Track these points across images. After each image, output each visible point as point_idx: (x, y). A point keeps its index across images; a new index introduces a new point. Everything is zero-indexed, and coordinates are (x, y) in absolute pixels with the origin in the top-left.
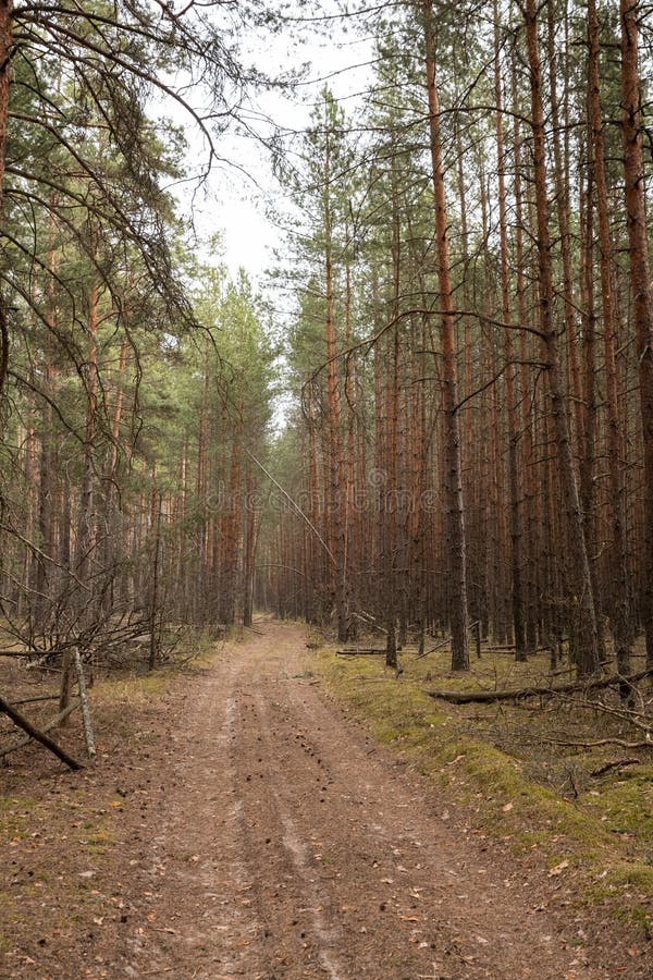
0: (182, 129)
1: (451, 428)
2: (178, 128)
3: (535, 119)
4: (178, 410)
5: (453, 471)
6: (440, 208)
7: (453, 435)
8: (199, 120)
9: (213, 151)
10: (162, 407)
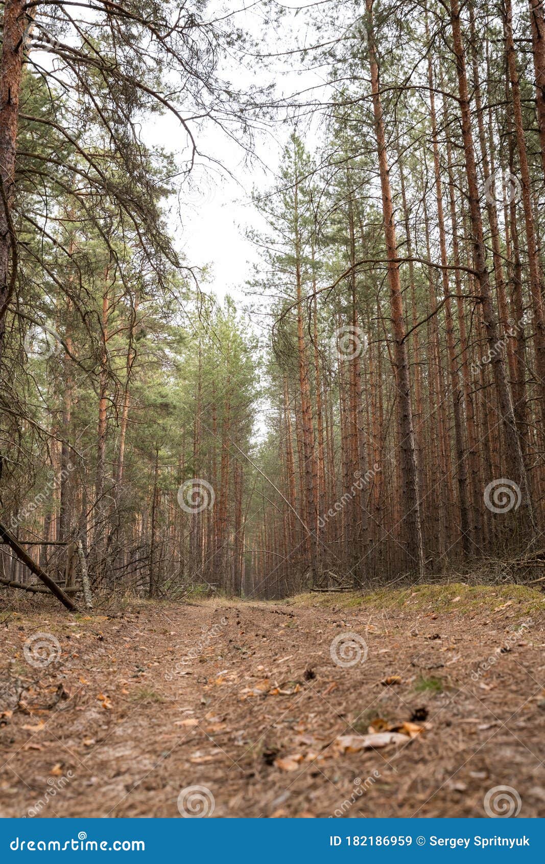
0: (172, 155)
1: (403, 380)
2: (168, 154)
3: (462, 97)
4: (175, 407)
5: (406, 416)
6: (387, 199)
7: (405, 385)
8: (183, 121)
9: (195, 148)
10: (161, 404)
